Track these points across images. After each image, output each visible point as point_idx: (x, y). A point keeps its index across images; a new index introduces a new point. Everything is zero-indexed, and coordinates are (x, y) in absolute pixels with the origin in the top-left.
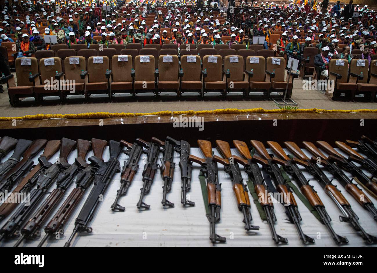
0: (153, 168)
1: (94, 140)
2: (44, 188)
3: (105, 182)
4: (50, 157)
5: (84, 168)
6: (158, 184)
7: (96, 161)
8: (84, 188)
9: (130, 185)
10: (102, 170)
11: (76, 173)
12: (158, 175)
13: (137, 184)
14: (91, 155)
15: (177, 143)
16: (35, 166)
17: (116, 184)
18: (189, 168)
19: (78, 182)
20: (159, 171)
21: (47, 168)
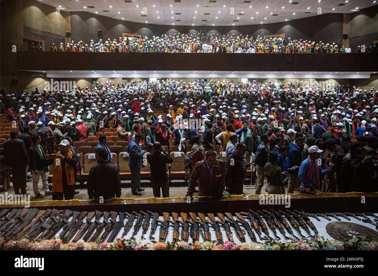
0: (139, 225)
1: (111, 212)
2: (91, 232)
3: (118, 229)
4: (91, 219)
5: (108, 224)
6: (141, 230)
7: (113, 221)
8: (109, 232)
9: (128, 232)
10: (116, 225)
11: (104, 226)
12: (141, 228)
13: (132, 230)
14: (110, 219)
15: (152, 213)
16: (84, 223)
17: (122, 231)
18: (156, 225)
19: (106, 230)
20: (142, 226)
21: (91, 224)
